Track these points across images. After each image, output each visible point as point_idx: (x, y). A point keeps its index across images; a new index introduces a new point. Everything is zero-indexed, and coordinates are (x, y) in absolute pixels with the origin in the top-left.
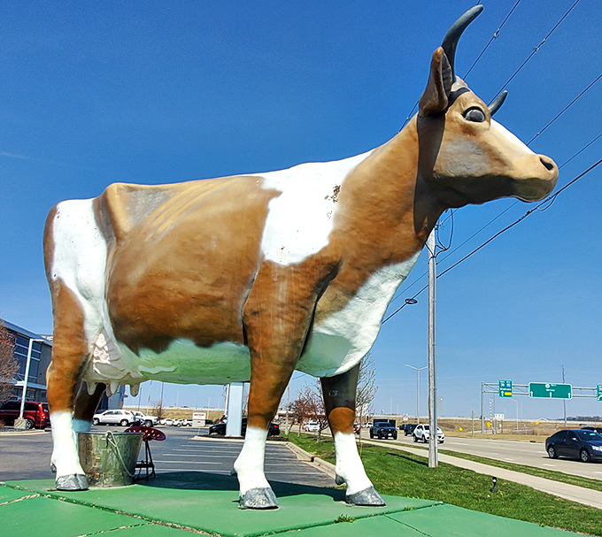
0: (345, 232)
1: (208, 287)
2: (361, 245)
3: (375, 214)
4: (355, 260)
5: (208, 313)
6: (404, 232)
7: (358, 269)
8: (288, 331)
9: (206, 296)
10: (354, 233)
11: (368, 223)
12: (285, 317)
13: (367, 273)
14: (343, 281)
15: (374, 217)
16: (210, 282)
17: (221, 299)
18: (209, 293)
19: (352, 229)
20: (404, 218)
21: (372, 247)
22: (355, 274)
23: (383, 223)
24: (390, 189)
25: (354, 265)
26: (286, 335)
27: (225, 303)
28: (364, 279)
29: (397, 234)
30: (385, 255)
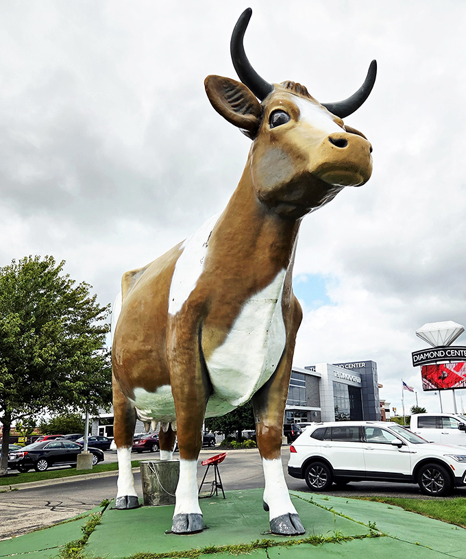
0: (211, 273)
1: (142, 344)
2: (225, 282)
3: (232, 249)
4: (223, 296)
5: (146, 365)
6: (261, 257)
7: (228, 303)
8: (183, 371)
9: (141, 351)
10: (219, 271)
11: (229, 259)
12: (178, 359)
13: (238, 305)
14: (216, 318)
15: (233, 252)
16: (141, 340)
17: (151, 351)
18: (143, 348)
19: (217, 268)
20: (257, 244)
21: (235, 280)
22: (226, 309)
23: (240, 254)
24: (239, 221)
25: (223, 301)
26: (181, 375)
27: (154, 354)
28: (236, 312)
29: (256, 261)
30: (249, 284)
